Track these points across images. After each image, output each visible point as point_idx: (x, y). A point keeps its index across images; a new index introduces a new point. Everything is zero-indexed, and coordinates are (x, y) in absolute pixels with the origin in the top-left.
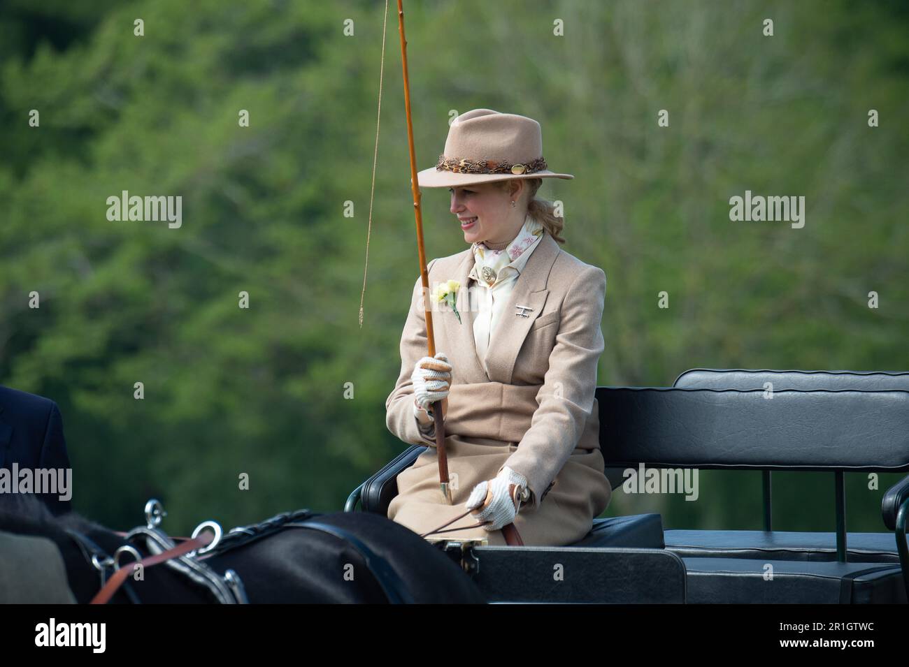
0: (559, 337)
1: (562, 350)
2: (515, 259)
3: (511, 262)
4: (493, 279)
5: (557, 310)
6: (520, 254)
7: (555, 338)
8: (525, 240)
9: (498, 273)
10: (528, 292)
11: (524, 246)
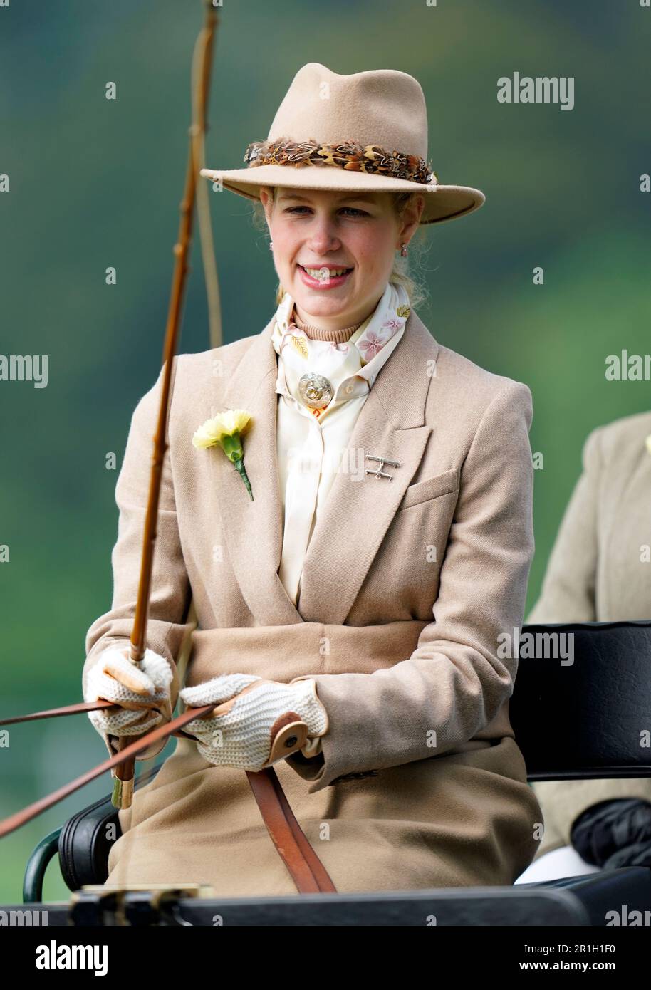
0: (461, 530)
1: (463, 558)
2: (370, 360)
3: (363, 365)
4: (326, 397)
5: (454, 470)
6: (379, 349)
7: (450, 531)
8: (388, 324)
9: (336, 386)
10: (389, 428)
11: (386, 333)
